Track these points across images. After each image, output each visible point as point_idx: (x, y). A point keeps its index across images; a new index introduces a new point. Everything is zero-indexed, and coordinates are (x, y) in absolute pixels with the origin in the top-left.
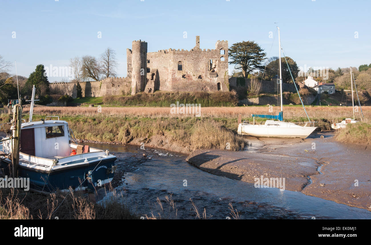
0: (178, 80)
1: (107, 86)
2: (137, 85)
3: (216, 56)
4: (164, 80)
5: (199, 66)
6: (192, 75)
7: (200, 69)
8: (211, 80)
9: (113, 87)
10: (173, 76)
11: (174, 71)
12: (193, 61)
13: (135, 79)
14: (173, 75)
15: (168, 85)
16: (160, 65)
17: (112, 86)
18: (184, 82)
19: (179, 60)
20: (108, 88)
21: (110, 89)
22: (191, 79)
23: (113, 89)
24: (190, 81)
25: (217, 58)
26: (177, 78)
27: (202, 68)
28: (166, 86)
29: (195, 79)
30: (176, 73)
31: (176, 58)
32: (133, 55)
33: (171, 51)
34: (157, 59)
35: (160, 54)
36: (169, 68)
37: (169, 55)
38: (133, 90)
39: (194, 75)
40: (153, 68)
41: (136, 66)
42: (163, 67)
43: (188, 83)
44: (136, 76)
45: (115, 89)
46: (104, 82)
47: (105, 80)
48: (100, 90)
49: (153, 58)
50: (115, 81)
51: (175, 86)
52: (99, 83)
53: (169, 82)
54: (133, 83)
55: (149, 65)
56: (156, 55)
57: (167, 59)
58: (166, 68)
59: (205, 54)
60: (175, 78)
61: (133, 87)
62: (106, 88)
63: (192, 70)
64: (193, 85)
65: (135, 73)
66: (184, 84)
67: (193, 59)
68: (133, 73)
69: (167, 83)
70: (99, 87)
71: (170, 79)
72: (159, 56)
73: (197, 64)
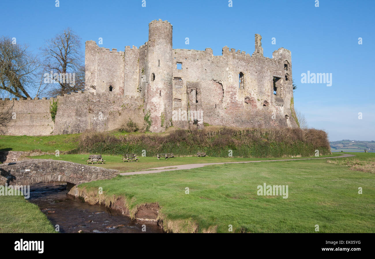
0: (239, 105)
1: (77, 110)
2: (167, 110)
3: (280, 72)
4: (212, 105)
5: (264, 86)
6: (256, 100)
7: (264, 89)
8: (277, 109)
9: (91, 115)
10: (233, 98)
11: (234, 89)
12: (256, 74)
13: (162, 98)
14: (232, 95)
15: (223, 114)
16: (204, 76)
17: (88, 112)
18: (248, 110)
19: (241, 70)
20: (80, 116)
21: (84, 119)
22: (256, 106)
23: (91, 118)
24: (255, 110)
25: (282, 74)
26: (239, 103)
27: (267, 89)
28: (218, 116)
29: (259, 106)
30: (237, 94)
31: (236, 66)
32: (157, 49)
33: (227, 51)
34: (196, 63)
35: (203, 54)
36: (225, 83)
37: (225, 59)
38: (156, 121)
39: (259, 100)
40: (189, 80)
41: (165, 72)
42: (210, 80)
43: (253, 114)
44: (165, 92)
45: (95, 118)
46: (66, 101)
47: (66, 97)
48: (51, 119)
49: (190, 61)
50: (92, 100)
51: (237, 117)
52: (47, 103)
53: (225, 109)
54: (158, 106)
55: (180, 73)
56: (195, 55)
57: (219, 65)
58: (217, 81)
59: (269, 65)
60: (236, 102)
61: (158, 115)
62: (74, 114)
63: (256, 90)
64: (259, 118)
65: (162, 86)
66: (248, 113)
67: (256, 71)
68: (156, 86)
69: (220, 111)
70: (49, 111)
71: (228, 104)
72: (201, 59)
73: (261, 81)
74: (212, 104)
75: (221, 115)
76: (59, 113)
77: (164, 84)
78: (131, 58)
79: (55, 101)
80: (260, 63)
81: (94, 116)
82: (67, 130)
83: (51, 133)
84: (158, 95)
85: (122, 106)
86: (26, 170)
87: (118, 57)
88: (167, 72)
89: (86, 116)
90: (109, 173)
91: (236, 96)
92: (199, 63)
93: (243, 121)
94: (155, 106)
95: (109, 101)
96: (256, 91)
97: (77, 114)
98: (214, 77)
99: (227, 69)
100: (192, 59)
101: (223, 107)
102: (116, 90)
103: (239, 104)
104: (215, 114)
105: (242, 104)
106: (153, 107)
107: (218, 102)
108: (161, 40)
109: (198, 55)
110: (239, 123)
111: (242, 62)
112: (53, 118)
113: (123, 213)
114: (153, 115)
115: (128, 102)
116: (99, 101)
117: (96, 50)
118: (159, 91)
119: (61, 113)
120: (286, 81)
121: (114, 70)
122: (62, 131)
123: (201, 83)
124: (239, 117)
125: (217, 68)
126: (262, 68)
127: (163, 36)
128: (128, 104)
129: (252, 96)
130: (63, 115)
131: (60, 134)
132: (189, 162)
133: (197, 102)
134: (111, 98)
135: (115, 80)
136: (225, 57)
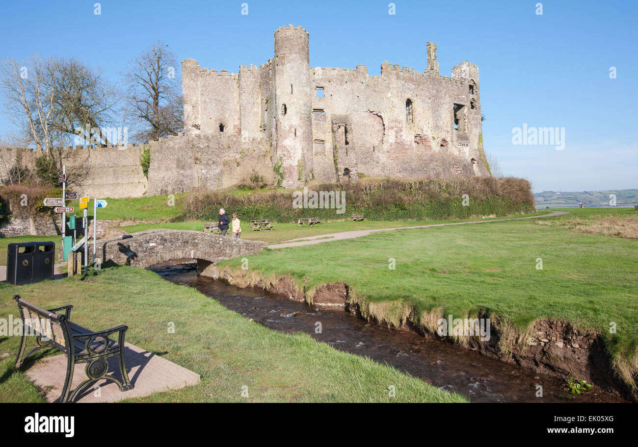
0: (407, 147)
1: (178, 160)
2: (306, 156)
3: (463, 96)
4: (369, 148)
5: (441, 117)
6: (431, 138)
7: (441, 123)
8: (460, 151)
9: (198, 166)
10: (399, 137)
11: (399, 123)
12: (430, 101)
13: (298, 140)
14: (397, 132)
15: (384, 159)
16: (356, 106)
17: (194, 162)
18: (419, 153)
19: (408, 96)
20: (183, 168)
21: (188, 172)
22: (430, 147)
23: (199, 171)
24: (429, 153)
25: (465, 100)
26: (407, 143)
27: (446, 122)
28: (378, 163)
29: (435, 147)
30: (404, 130)
31: (401, 90)
32: (288, 69)
33: (389, 69)
34: (344, 87)
35: (353, 74)
36: (386, 116)
37: (385, 80)
38: (291, 173)
39: (434, 138)
40: (334, 113)
41: (301, 101)
42: (364, 112)
43: (426, 158)
44: (302, 131)
45: (203, 171)
46: (161, 147)
47: (162, 142)
48: (142, 173)
49: (335, 84)
50: (198, 145)
51: (405, 164)
52: (135, 151)
53: (388, 152)
54: (293, 151)
55: (321, 103)
56: (342, 75)
57: (377, 89)
58: (374, 113)
59: (448, 87)
60: (402, 142)
61: (293, 164)
62: (175, 166)
63: (430, 124)
64: (435, 163)
65: (297, 123)
66: (419, 158)
67: (429, 96)
68: (289, 122)
69: (380, 155)
70: (138, 163)
71: (391, 145)
72: (351, 81)
73: (437, 110)
74: (368, 146)
75: (381, 162)
76: (153, 165)
77: (301, 119)
78: (249, 83)
79: (146, 149)
80: (434, 84)
81: (203, 168)
82: (166, 189)
83: (144, 194)
84: (293, 135)
85: (240, 153)
86: (151, 245)
87: (230, 81)
88: (303, 102)
89: (191, 168)
90: (254, 246)
91: (402, 133)
92: (348, 87)
93: (412, 170)
94: (289, 151)
95: (222, 145)
96: (430, 126)
97: (178, 166)
98: (370, 107)
99: (389, 95)
100: (338, 82)
101: (385, 150)
102: (229, 130)
103: (407, 145)
104: (374, 161)
105: (411, 145)
106: (285, 153)
107: (376, 143)
108: (294, 55)
109: (346, 75)
110: (408, 172)
111: (409, 84)
112: (146, 172)
113: (291, 297)
114: (286, 164)
115: (248, 147)
116: (208, 146)
117: (198, 72)
118: (293, 130)
119: (156, 165)
120: (472, 109)
121: (225, 101)
122: (160, 190)
123: (352, 116)
124: (407, 164)
125: (374, 93)
126: (438, 91)
127: (296, 49)
128: (249, 149)
129: (425, 133)
130: (159, 168)
131: (157, 195)
132: (343, 229)
133: (347, 143)
134: (225, 142)
135: (227, 116)
136: (385, 78)
